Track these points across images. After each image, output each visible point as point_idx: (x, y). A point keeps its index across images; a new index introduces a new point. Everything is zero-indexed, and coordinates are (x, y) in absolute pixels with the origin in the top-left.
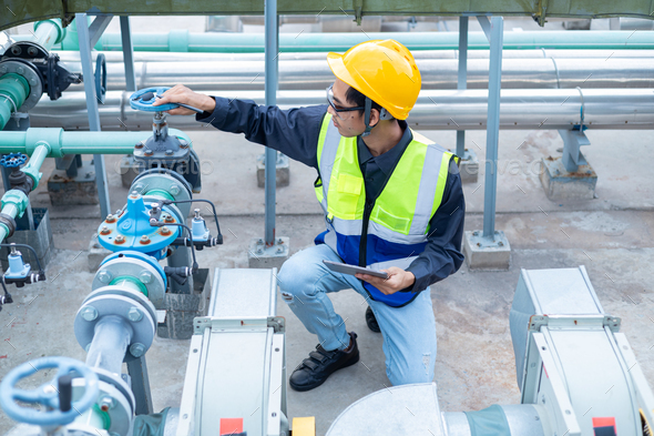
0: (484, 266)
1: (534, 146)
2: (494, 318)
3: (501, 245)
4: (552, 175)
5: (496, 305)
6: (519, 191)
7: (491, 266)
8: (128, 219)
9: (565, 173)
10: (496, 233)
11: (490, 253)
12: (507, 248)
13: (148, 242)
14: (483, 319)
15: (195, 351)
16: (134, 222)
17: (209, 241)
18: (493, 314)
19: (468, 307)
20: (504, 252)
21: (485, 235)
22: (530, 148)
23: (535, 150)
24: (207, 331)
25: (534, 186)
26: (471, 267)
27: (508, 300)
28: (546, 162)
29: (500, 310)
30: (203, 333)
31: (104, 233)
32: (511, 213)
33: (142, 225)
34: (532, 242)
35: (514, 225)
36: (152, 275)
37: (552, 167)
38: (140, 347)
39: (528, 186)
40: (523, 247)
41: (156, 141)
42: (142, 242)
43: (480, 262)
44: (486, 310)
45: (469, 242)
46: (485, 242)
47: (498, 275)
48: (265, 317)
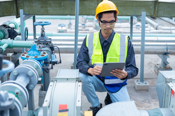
0: (141, 90)
1: (152, 64)
2: (146, 103)
3: (146, 83)
4: (159, 68)
5: (146, 100)
6: (149, 74)
7: (143, 90)
8: (31, 51)
9: (162, 67)
10: (144, 81)
11: (142, 86)
12: (148, 84)
13: (37, 57)
14: (142, 104)
15: (51, 86)
16: (33, 52)
17: (57, 62)
18: (145, 102)
19: (137, 101)
20: (147, 86)
21: (140, 81)
22: (151, 64)
23: (152, 65)
24: (55, 82)
25: (153, 72)
26: (137, 90)
27: (149, 99)
28: (157, 65)
29: (147, 101)
30: (54, 82)
31: (22, 55)
32: (147, 79)
33: (35, 53)
34: (154, 85)
35: (148, 81)
36: (38, 65)
37: (158, 66)
38: (31, 86)
39: (151, 73)
40: (152, 86)
41: (42, 36)
42: (35, 57)
43: (139, 89)
44: (143, 101)
45: (136, 83)
46: (141, 83)
47: (145, 93)
48: (75, 77)
